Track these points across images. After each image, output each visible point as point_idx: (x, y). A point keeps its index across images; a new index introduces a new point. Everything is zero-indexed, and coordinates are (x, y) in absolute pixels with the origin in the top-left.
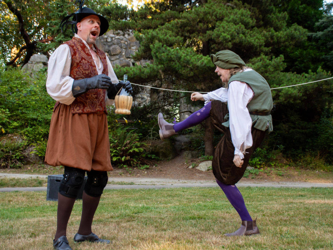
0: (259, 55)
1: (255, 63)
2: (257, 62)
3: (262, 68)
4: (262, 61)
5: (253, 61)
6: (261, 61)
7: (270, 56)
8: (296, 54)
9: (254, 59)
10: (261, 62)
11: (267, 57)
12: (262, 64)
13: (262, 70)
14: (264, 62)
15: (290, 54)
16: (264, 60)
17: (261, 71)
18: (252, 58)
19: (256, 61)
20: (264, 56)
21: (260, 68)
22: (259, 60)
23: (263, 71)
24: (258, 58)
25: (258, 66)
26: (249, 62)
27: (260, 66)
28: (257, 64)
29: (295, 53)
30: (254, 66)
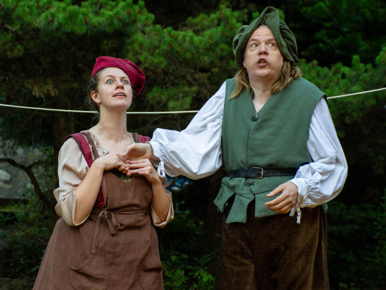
0: (215, 7)
1: (203, 29)
2: (209, 27)
3: (223, 46)
4: (223, 23)
5: (196, 25)
6: (219, 25)
7: (246, 11)
8: (320, 7)
9: (201, 19)
10: (220, 29)
11: (236, 14)
12: (223, 34)
13: (222, 50)
14: (228, 26)
15: (304, 8)
16: (227, 22)
17: (220, 53)
18: (194, 16)
19: (206, 23)
20: (228, 12)
21: (216, 44)
22: (216, 22)
23: (225, 53)
24: (213, 16)
25: (211, 37)
26: (185, 25)
27: (215, 40)
28: (208, 33)
29: (317, 6)
30: (200, 37)
